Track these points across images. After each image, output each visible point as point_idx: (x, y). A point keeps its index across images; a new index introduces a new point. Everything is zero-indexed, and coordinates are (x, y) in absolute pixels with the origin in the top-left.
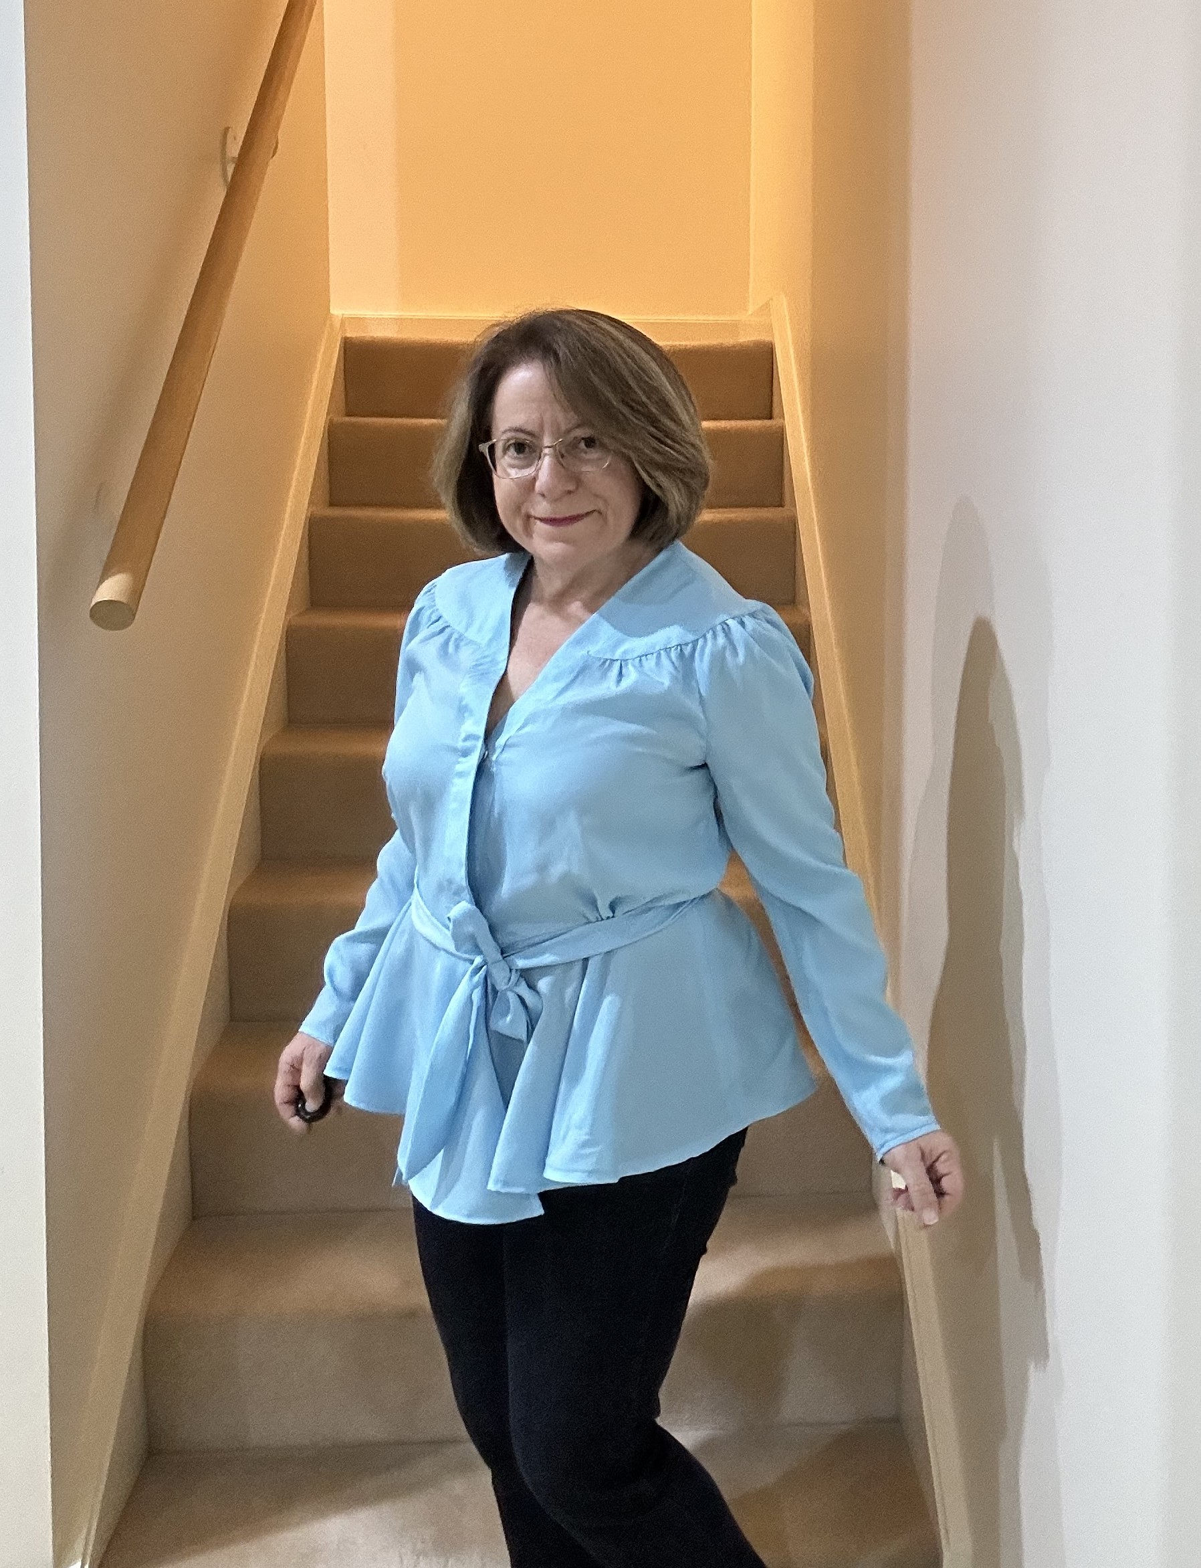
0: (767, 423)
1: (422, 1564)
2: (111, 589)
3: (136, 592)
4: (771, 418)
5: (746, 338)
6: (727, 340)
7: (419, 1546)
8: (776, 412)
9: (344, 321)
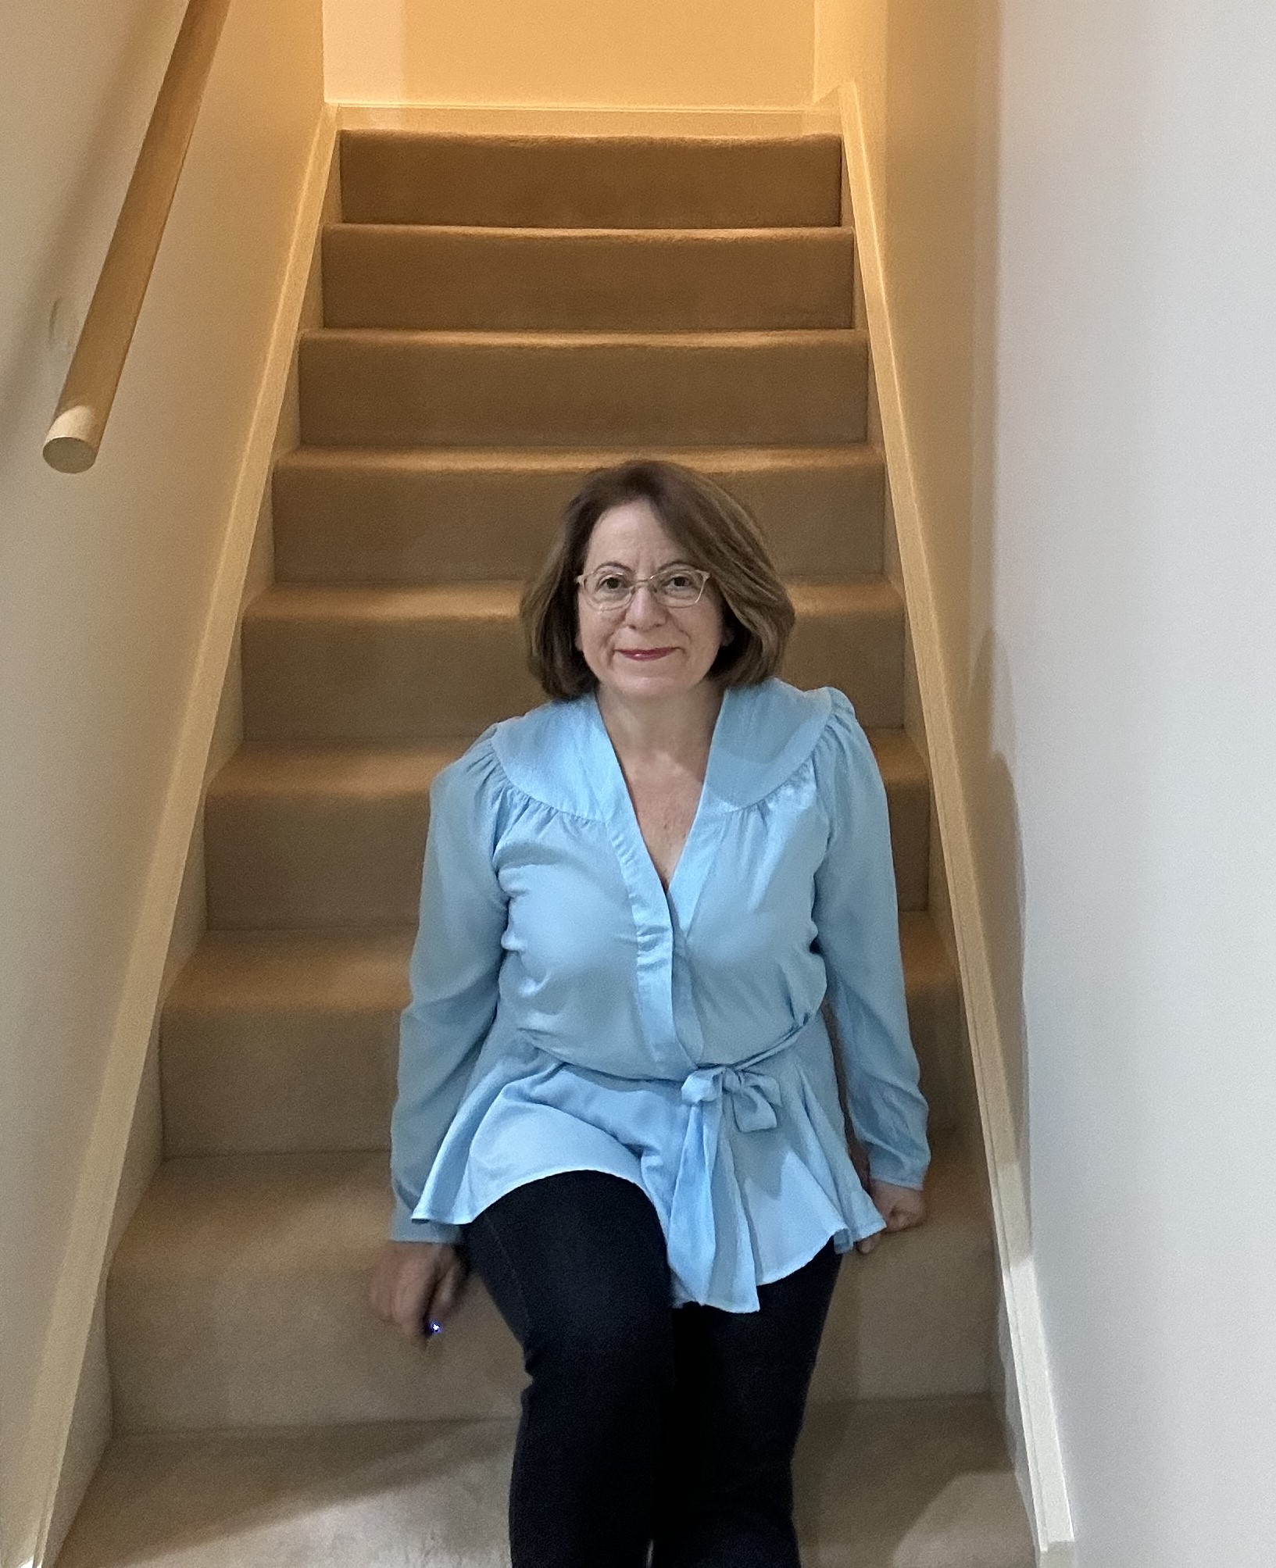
0: (837, 230)
1: (431, 1565)
2: (68, 425)
3: (97, 429)
4: (839, 225)
5: (810, 131)
6: (789, 134)
7: (430, 1543)
8: (845, 217)
9: (341, 112)
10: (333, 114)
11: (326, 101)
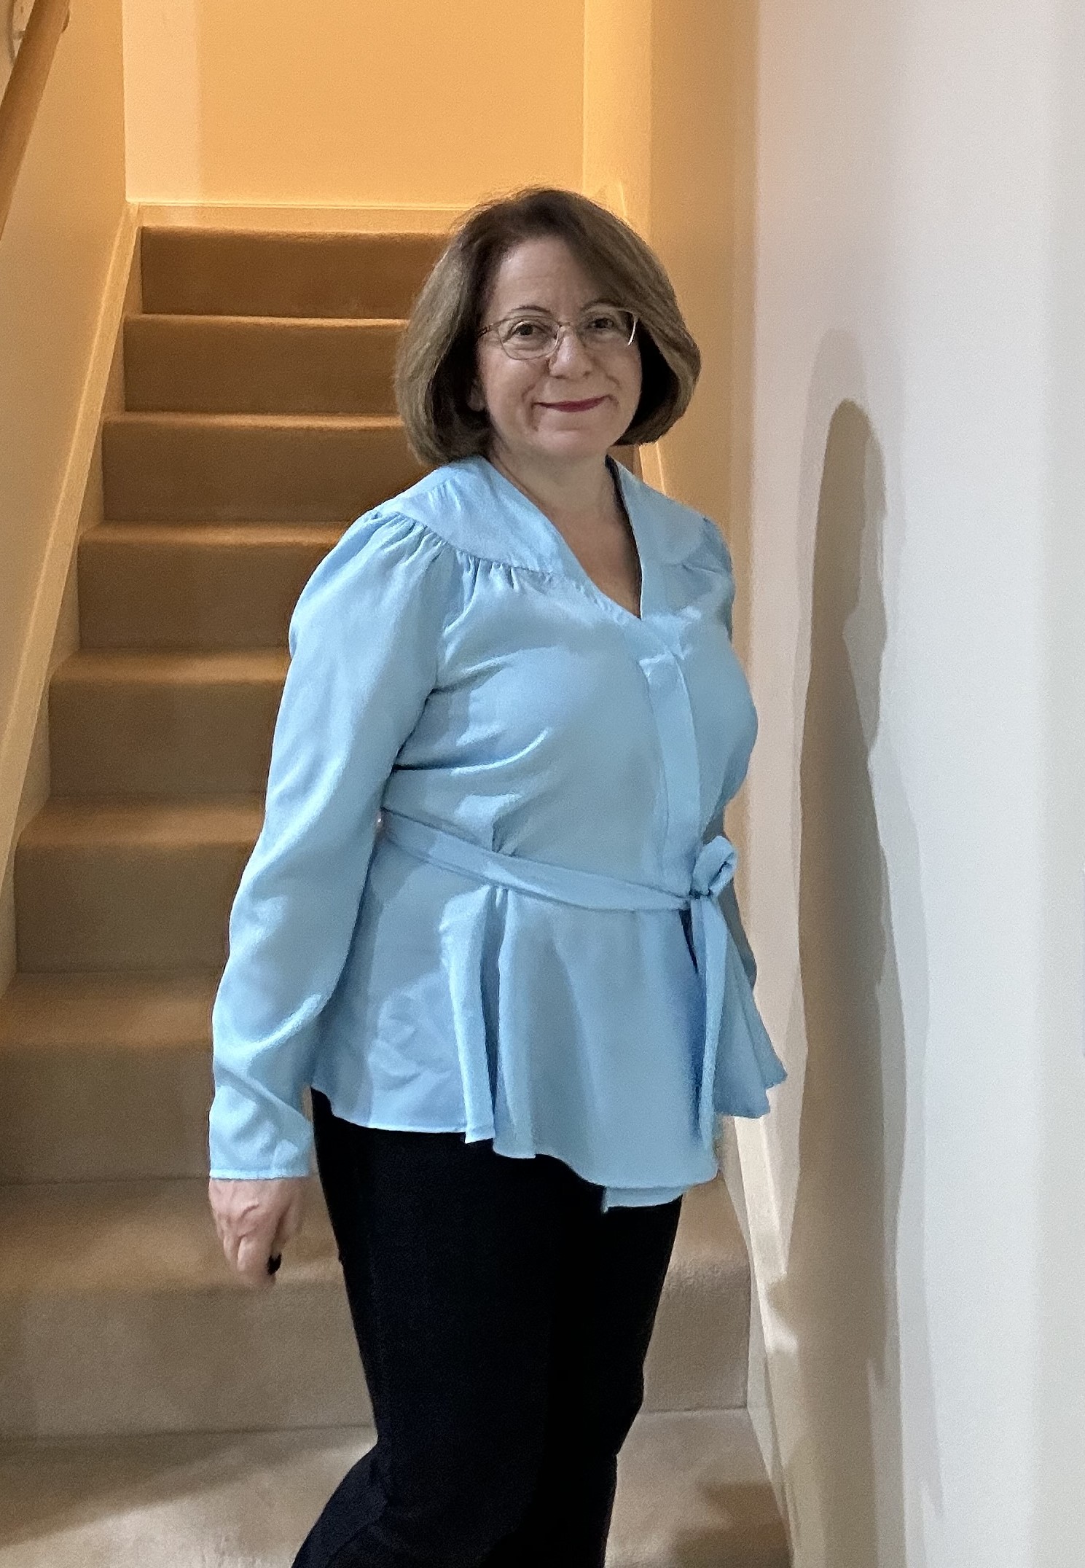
9: (141, 210)
10: (133, 212)
11: (128, 199)
